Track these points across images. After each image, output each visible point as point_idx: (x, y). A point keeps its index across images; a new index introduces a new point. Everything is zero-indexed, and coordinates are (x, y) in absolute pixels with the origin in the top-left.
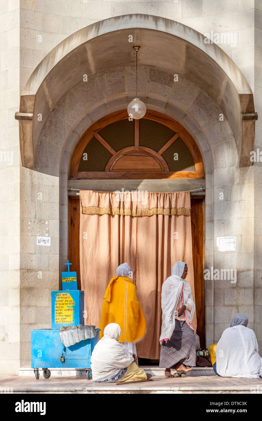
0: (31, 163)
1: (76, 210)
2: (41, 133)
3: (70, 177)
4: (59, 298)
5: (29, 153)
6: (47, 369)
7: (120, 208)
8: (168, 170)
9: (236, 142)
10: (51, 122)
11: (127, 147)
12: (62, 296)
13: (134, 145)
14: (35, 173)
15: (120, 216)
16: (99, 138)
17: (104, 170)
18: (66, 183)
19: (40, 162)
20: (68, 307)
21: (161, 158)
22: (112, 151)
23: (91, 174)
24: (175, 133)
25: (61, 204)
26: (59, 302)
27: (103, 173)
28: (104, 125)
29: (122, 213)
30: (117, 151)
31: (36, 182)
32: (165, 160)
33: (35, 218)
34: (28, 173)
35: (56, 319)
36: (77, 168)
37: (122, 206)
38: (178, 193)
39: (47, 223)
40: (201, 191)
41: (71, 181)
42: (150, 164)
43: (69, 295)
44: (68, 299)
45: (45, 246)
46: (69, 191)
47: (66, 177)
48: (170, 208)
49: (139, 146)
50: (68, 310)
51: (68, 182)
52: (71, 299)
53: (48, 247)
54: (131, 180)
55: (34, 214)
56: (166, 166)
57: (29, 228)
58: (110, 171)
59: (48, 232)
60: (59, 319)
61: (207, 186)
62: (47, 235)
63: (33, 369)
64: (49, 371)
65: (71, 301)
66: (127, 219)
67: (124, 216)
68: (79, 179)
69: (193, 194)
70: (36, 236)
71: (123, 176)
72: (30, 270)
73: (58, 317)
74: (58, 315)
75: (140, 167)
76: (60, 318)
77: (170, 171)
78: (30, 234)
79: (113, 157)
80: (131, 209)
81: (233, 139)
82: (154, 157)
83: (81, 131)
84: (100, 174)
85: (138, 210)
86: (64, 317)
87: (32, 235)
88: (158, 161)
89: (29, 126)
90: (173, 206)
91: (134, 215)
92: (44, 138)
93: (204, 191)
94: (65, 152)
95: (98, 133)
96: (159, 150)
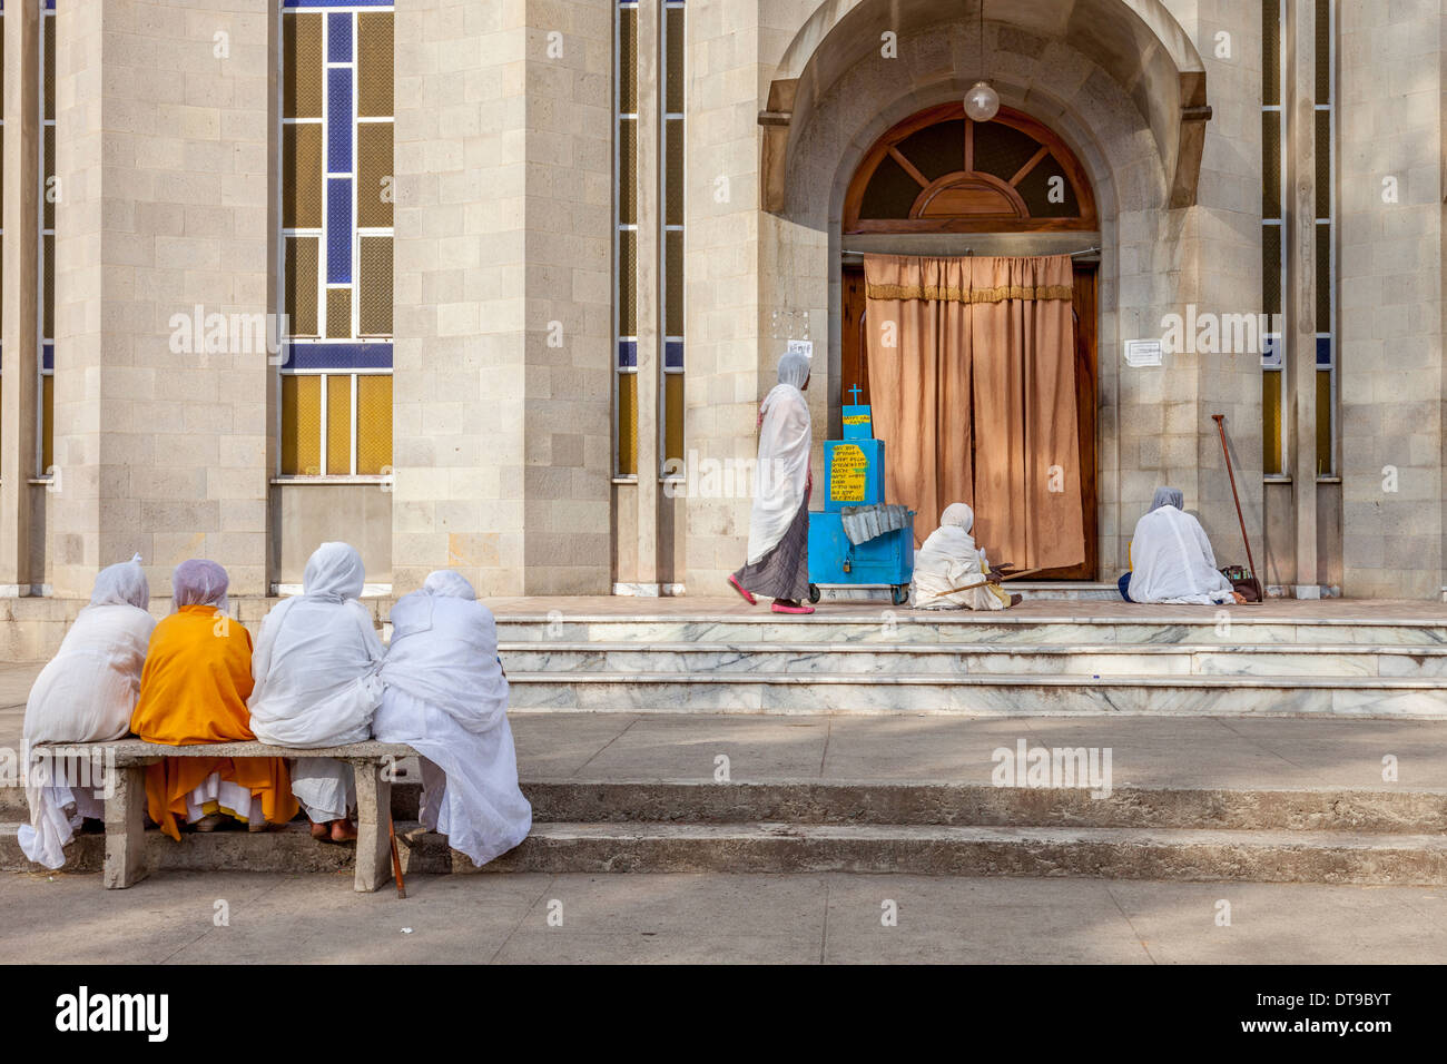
0: (776, 206)
1: (855, 291)
2: (797, 148)
3: (846, 231)
4: (838, 454)
5: (776, 186)
6: (813, 585)
7: (939, 287)
8: (1028, 215)
9: (1162, 162)
10: (814, 129)
11: (952, 172)
12: (844, 450)
13: (963, 170)
14: (785, 223)
15: (938, 302)
16: (898, 156)
17: (907, 217)
18: (838, 242)
19: (793, 202)
20: (857, 470)
21: (1015, 193)
22: (922, 181)
23: (883, 224)
24: (1038, 147)
25: (831, 281)
26: (838, 462)
27: (906, 222)
28: (907, 132)
29: (943, 297)
30: (931, 181)
31: (786, 237)
32: (1022, 196)
33: (785, 305)
34: (773, 223)
35: (834, 493)
36: (856, 212)
37: (942, 283)
38: (1048, 257)
39: (806, 315)
40: (1092, 254)
41: (847, 237)
42: (993, 204)
43: (856, 448)
44: (855, 456)
46: (844, 255)
47: (839, 228)
48: (1035, 287)
49: (974, 170)
50: (857, 476)
51: (842, 239)
52: (862, 455)
54: (960, 235)
55: (782, 299)
56: (1022, 206)
57: (774, 325)
58: (918, 218)
59: (808, 332)
60: (838, 493)
61: (1105, 245)
62: (806, 337)
64: (818, 589)
65: (862, 459)
66: (954, 307)
67: (947, 302)
68: (860, 233)
69: (1076, 260)
70: (786, 339)
73: (836, 490)
74: (836, 485)
75: (975, 210)
76: (841, 491)
77: (1031, 216)
78: (775, 336)
79: (923, 193)
80: (961, 289)
81: (1158, 155)
82: (1003, 192)
83: (866, 144)
84: (899, 223)
85: (974, 290)
86: (849, 490)
87: (779, 338)
88: (1009, 199)
89: (780, 137)
90: (1040, 282)
91: (967, 299)
92: (801, 158)
93: (1098, 253)
94: (837, 183)
95: (896, 146)
96: (1010, 178)
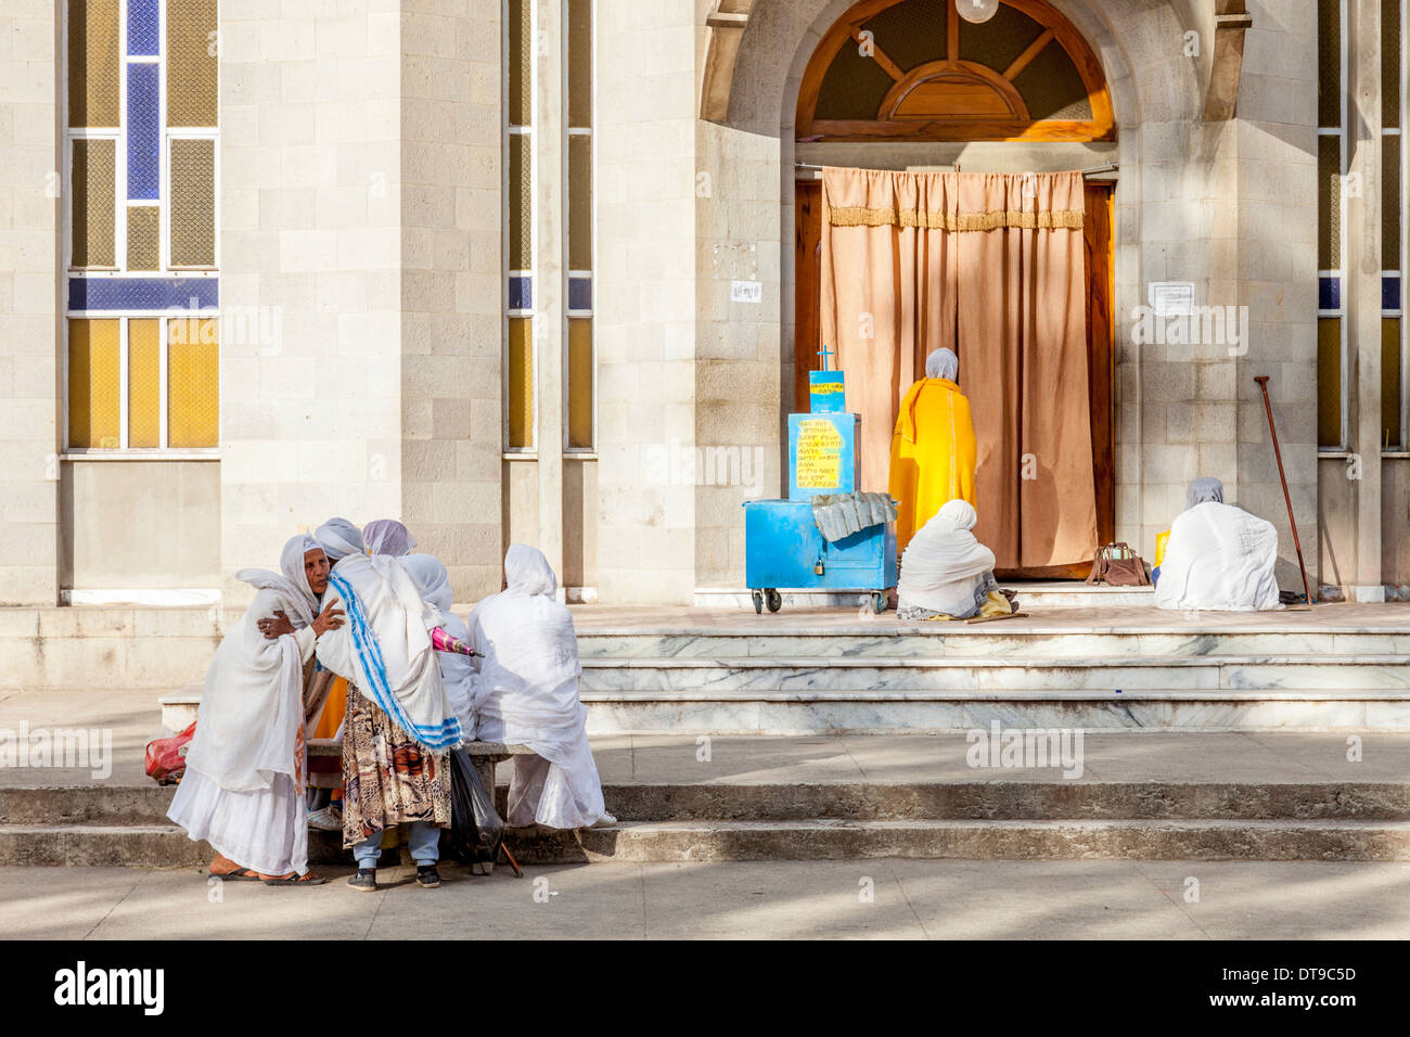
0: (721, 112)
3: (799, 137)
4: (806, 430)
5: (722, 91)
6: (773, 590)
7: (917, 211)
8: (1025, 117)
11: (932, 61)
12: (814, 426)
13: (946, 58)
14: (729, 133)
15: (917, 229)
17: (875, 117)
18: (792, 154)
19: (737, 107)
20: (828, 450)
21: (1012, 89)
22: (895, 72)
23: (844, 126)
24: (1043, 30)
25: (784, 203)
26: (806, 441)
27: (873, 123)
28: (875, 10)
29: (922, 224)
30: (905, 72)
31: (729, 153)
32: (1020, 92)
33: (728, 238)
34: (714, 134)
35: (801, 478)
36: (811, 111)
37: (922, 206)
38: (1054, 174)
39: (753, 248)
40: (1108, 171)
41: (803, 146)
42: (988, 101)
43: (829, 424)
44: (827, 434)
45: (750, 304)
46: (798, 169)
47: (792, 134)
48: (1037, 212)
49: (959, 59)
50: (829, 457)
51: (796, 149)
52: (835, 432)
53: (755, 305)
54: (942, 145)
55: (724, 231)
56: (1021, 105)
57: (715, 262)
58: (888, 119)
59: (756, 270)
60: (806, 478)
61: (1124, 161)
62: (753, 276)
63: (750, 590)
64: (778, 594)
65: (835, 438)
66: (935, 237)
67: (927, 230)
68: (818, 140)
69: (1088, 177)
70: (728, 280)
71: (920, 131)
72: (717, 359)
73: (803, 474)
74: (804, 468)
75: (961, 110)
76: (810, 474)
77: (1033, 118)
78: (716, 277)
79: (895, 87)
80: (945, 213)
82: (995, 87)
83: (823, 28)
84: (866, 126)
85: (961, 215)
86: (820, 474)
87: (721, 279)
88: (1004, 95)
89: (732, 40)
90: (1043, 206)
91: (951, 226)
93: (1116, 170)
94: (790, 80)
95: (863, 26)
96: (1006, 69)
